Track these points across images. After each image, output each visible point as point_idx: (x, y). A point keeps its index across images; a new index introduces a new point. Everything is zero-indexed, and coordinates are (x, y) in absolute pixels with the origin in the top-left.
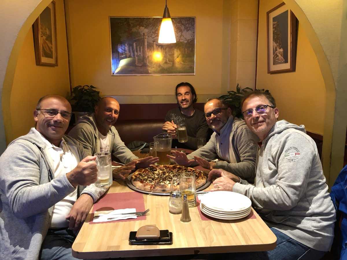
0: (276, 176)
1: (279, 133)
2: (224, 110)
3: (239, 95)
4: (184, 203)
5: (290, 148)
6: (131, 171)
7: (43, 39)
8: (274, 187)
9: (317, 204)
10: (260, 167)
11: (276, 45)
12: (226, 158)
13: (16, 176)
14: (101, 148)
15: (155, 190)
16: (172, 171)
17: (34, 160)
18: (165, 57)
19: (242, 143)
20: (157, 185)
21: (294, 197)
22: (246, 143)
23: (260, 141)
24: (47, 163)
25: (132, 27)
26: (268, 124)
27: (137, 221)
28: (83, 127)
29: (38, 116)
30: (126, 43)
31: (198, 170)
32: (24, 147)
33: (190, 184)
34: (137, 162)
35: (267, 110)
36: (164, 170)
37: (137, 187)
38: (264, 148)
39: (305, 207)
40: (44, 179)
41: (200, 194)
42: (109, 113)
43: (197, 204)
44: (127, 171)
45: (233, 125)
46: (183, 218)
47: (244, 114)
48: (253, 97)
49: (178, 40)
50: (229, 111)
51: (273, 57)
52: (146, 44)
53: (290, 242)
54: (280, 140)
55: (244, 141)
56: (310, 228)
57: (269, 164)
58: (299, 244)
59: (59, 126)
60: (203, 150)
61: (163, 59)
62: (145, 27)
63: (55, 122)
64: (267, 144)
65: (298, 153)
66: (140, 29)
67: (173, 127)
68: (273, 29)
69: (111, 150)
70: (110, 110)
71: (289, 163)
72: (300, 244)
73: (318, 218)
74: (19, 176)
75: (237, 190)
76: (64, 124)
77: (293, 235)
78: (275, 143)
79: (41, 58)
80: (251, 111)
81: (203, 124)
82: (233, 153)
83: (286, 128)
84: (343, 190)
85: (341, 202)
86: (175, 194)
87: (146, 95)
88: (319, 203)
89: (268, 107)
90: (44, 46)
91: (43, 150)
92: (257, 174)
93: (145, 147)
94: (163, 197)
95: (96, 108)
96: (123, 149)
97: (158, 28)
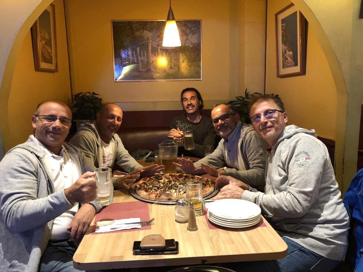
0: (286, 182)
1: (289, 137)
2: (231, 116)
3: (248, 100)
4: (190, 211)
5: (300, 153)
6: (135, 179)
7: (42, 43)
8: (284, 193)
9: (330, 211)
10: (270, 174)
11: (285, 48)
12: (235, 166)
13: (11, 188)
14: (104, 157)
15: (160, 199)
16: (178, 180)
17: (31, 170)
18: (170, 61)
19: (251, 149)
20: (162, 194)
21: (305, 204)
22: (255, 149)
23: (270, 147)
24: (45, 173)
25: (135, 31)
26: (277, 129)
27: (142, 231)
28: (84, 135)
29: (36, 122)
30: (129, 48)
31: (205, 179)
32: (21, 157)
33: (197, 192)
34: (141, 170)
35: (276, 115)
36: (170, 178)
37: (142, 196)
38: (273, 154)
39: (317, 214)
40: (43, 190)
41: (208, 203)
42: (111, 120)
43: (205, 212)
44: (131, 180)
45: (242, 131)
46: (190, 227)
47: (252, 120)
48: (261, 102)
49: (183, 44)
50: (237, 117)
51: (283, 61)
52: (150, 48)
53: (302, 251)
54: (290, 145)
55: (253, 147)
56: (323, 236)
57: (279, 170)
58: (311, 253)
59: (59, 133)
60: (211, 157)
61: (168, 64)
62: (149, 31)
63: (54, 128)
64: (276, 150)
65: (309, 157)
66: (143, 33)
67: (180, 134)
68: (282, 31)
69: (114, 159)
70: (113, 117)
71: (299, 168)
72: (313, 253)
73: (331, 225)
74: (14, 188)
75: (246, 198)
76: (63, 131)
77: (305, 243)
78: (285, 148)
79: (40, 63)
80: (258, 116)
81: (211, 130)
82: (241, 160)
83: (295, 132)
84: (356, 196)
85: (355, 209)
86: (181, 202)
87: (150, 102)
88: (331, 210)
89: (276, 111)
90: (43, 51)
91: (42, 159)
92: (267, 181)
93: (150, 156)
94: (168, 206)
95: (98, 115)
96: (127, 157)
97: (162, 32)
